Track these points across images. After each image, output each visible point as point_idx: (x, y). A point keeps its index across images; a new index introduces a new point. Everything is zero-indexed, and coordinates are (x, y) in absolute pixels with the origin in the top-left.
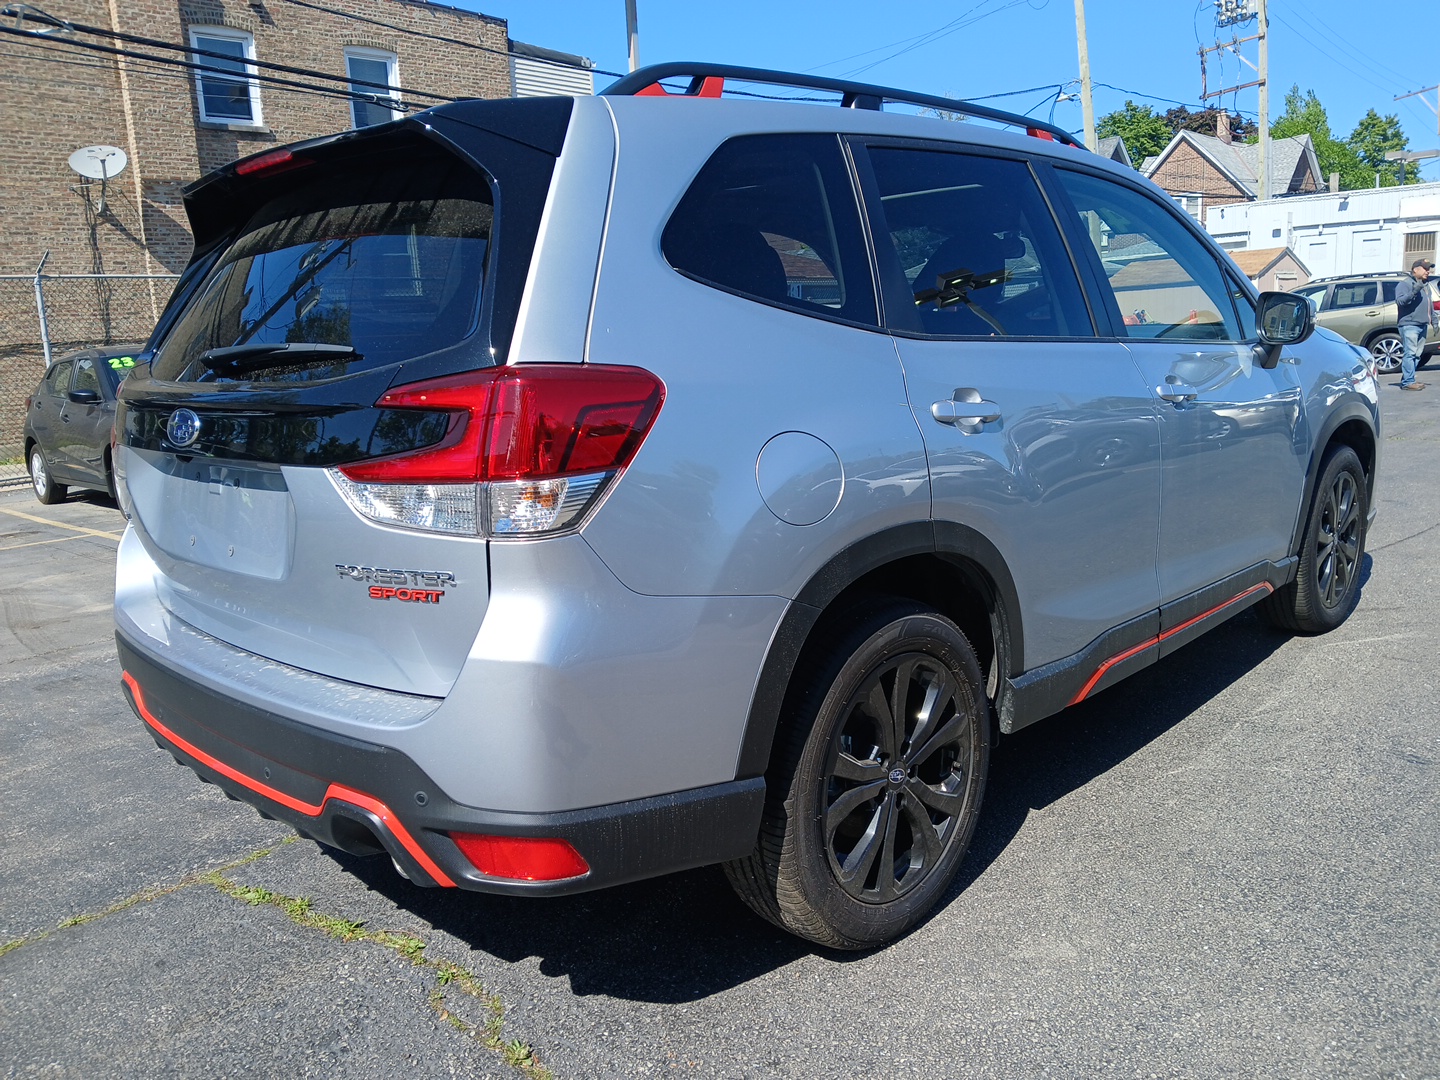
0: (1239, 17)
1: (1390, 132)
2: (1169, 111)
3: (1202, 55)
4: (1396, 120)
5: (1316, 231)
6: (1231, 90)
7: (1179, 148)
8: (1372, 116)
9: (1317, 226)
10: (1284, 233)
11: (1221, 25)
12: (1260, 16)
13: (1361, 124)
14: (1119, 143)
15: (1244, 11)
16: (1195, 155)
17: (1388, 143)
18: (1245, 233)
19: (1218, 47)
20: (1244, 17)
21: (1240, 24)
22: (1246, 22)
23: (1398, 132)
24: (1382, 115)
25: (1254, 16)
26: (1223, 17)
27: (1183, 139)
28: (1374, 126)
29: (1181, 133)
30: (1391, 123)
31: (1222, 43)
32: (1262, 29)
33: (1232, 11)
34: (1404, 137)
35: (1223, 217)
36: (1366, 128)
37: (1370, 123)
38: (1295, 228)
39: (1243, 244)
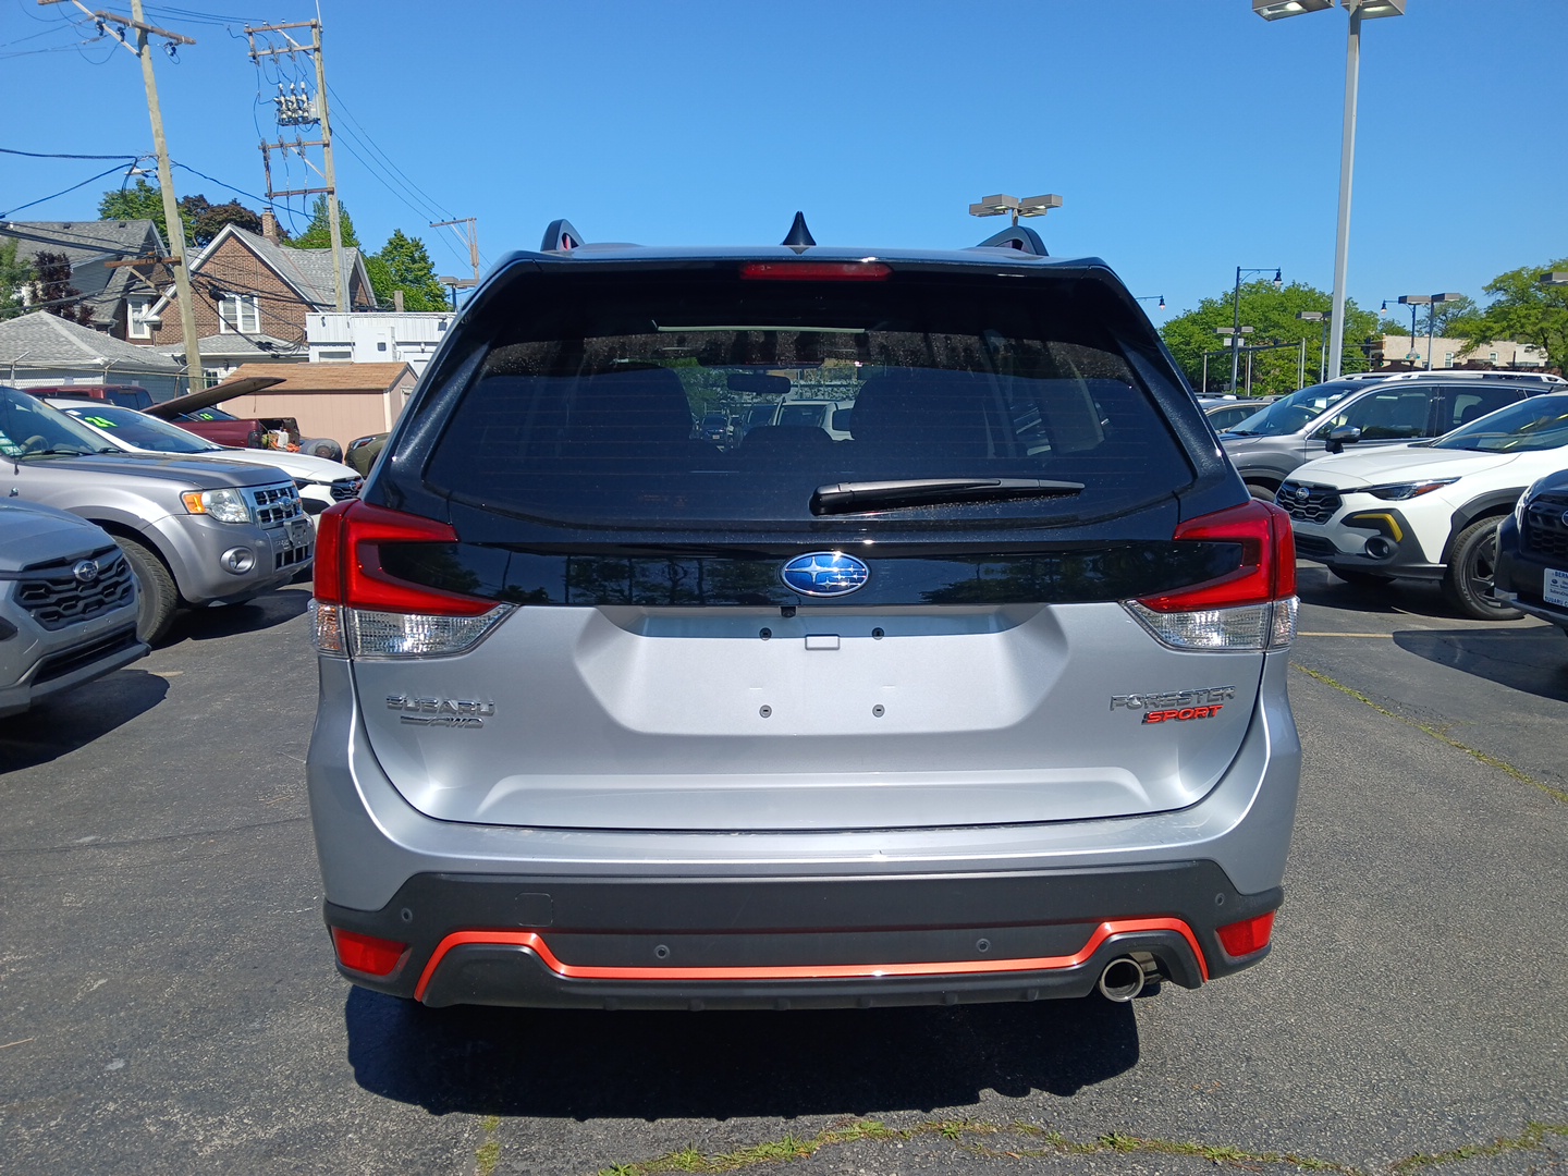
0: (300, 119)
1: (417, 255)
2: (186, 198)
3: (264, 151)
4: (421, 243)
5: (418, 348)
6: (299, 193)
7: (227, 243)
8: (399, 236)
9: (419, 344)
10: (389, 347)
11: (282, 123)
12: (323, 122)
13: (391, 243)
14: (151, 227)
15: (306, 114)
16: (246, 253)
17: (416, 266)
18: (349, 344)
19: (282, 145)
20: (306, 121)
21: (302, 126)
22: (309, 126)
23: (424, 256)
24: (408, 236)
25: (316, 121)
26: (284, 116)
27: (231, 234)
28: (402, 246)
29: (228, 228)
30: (418, 246)
31: (286, 142)
32: (326, 137)
33: (294, 111)
34: (430, 260)
35: (324, 325)
36: (395, 248)
37: (398, 243)
38: (399, 344)
39: (348, 355)
